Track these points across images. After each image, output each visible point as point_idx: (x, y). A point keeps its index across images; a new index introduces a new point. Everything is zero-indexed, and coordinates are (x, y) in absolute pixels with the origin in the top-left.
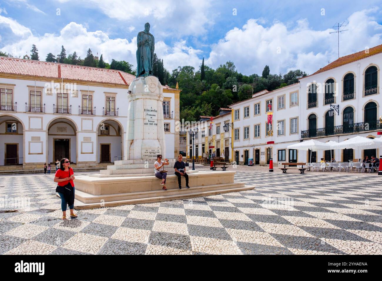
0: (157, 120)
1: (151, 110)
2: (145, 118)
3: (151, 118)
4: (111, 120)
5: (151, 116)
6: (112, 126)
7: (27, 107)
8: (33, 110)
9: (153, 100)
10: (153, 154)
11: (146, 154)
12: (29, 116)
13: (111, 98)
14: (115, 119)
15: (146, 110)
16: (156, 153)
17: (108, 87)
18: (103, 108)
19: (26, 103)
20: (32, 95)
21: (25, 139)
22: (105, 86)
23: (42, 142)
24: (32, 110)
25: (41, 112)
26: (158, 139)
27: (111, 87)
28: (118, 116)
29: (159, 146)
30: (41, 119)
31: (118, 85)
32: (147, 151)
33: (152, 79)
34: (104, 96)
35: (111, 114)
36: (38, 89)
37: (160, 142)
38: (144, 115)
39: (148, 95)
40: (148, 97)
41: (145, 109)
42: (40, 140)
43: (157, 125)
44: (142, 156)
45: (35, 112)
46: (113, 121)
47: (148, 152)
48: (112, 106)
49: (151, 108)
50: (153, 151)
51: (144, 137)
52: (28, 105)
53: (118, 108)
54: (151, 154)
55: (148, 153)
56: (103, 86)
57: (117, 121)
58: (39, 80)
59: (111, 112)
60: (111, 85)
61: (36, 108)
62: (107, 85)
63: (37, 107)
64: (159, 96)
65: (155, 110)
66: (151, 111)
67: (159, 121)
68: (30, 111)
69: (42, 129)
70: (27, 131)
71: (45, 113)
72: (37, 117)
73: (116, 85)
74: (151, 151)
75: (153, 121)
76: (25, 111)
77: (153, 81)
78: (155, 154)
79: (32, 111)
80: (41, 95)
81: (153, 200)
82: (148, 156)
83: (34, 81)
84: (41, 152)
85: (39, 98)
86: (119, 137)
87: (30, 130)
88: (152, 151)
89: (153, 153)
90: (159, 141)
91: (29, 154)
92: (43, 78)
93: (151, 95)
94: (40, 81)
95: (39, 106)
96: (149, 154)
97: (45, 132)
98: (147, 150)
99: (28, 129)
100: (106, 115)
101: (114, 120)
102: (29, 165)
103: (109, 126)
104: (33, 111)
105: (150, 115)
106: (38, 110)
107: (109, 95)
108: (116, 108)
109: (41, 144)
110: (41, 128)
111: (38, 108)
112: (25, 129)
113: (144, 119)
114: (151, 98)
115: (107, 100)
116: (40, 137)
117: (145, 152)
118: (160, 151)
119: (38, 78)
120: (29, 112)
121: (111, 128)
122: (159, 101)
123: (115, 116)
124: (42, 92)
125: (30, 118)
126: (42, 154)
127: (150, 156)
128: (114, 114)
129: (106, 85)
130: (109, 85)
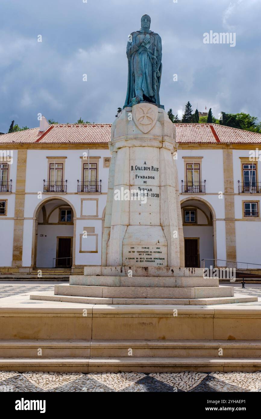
0: (160, 186)
1: (144, 167)
2: (132, 183)
3: (145, 182)
4: (196, 200)
5: (145, 180)
6: (200, 209)
7: (79, 186)
8: (86, 189)
9: (147, 148)
10: (145, 256)
11: (132, 255)
12: (81, 199)
13: (193, 165)
14: (201, 198)
15: (134, 168)
16: (153, 254)
17: (189, 149)
18: (182, 181)
19: (78, 181)
20: (85, 169)
21: (75, 231)
22: (184, 148)
23: (97, 235)
24: (84, 189)
25: (97, 191)
26: (161, 225)
27: (193, 148)
28: (205, 194)
29: (162, 240)
30: (96, 201)
31: (203, 145)
32: (133, 250)
33: (144, 109)
34: (184, 162)
35: (194, 190)
36: (92, 160)
37: (165, 231)
38: (131, 178)
39: (135, 139)
40: (137, 143)
41: (132, 167)
42: (94, 232)
43: (158, 196)
44: (124, 258)
45: (89, 192)
46: (199, 201)
47: (134, 252)
48: (195, 179)
49: (145, 163)
50: (147, 250)
51: (131, 221)
52: (80, 184)
53: (205, 181)
54: (142, 256)
55: (136, 253)
56: (181, 148)
57: (204, 202)
58: (94, 148)
59: (194, 187)
60: (193, 145)
61: (89, 187)
62: (187, 146)
63: (91, 185)
64: (160, 139)
65: (152, 167)
66: (145, 170)
67: (163, 188)
68: (82, 191)
69: (97, 216)
70: (78, 219)
71: (101, 193)
72: (91, 199)
73: (201, 145)
74: (141, 250)
75: (149, 188)
76: (77, 192)
77: (145, 113)
78: (149, 257)
79: (84, 191)
80: (96, 169)
81: (71, 365)
82: (135, 260)
83: (88, 150)
84: (95, 250)
85: (94, 172)
86: (211, 227)
87: (83, 218)
88: (143, 250)
89: (145, 254)
90: (163, 230)
91: (81, 252)
92: (99, 145)
93: (141, 139)
94: (96, 149)
95: (94, 183)
96: (136, 255)
97: (101, 220)
98: (133, 248)
99: (79, 217)
100: (187, 191)
101: (199, 199)
102: (79, 268)
103: (196, 210)
104: (86, 191)
105: (141, 177)
106: (92, 190)
107: (190, 161)
108: (203, 180)
109: (95, 237)
110: (95, 214)
111: (92, 187)
112: (76, 217)
113: (131, 186)
114: (144, 145)
115: (187, 169)
116: (94, 227)
117: (130, 252)
118: (163, 250)
119: (93, 145)
120: (81, 193)
121: (199, 212)
122: (161, 149)
123: (201, 193)
124: (98, 163)
125: (82, 200)
126: (96, 252)
127: (139, 260)
128: (198, 190)
129: (185, 146)
130: (189, 145)
